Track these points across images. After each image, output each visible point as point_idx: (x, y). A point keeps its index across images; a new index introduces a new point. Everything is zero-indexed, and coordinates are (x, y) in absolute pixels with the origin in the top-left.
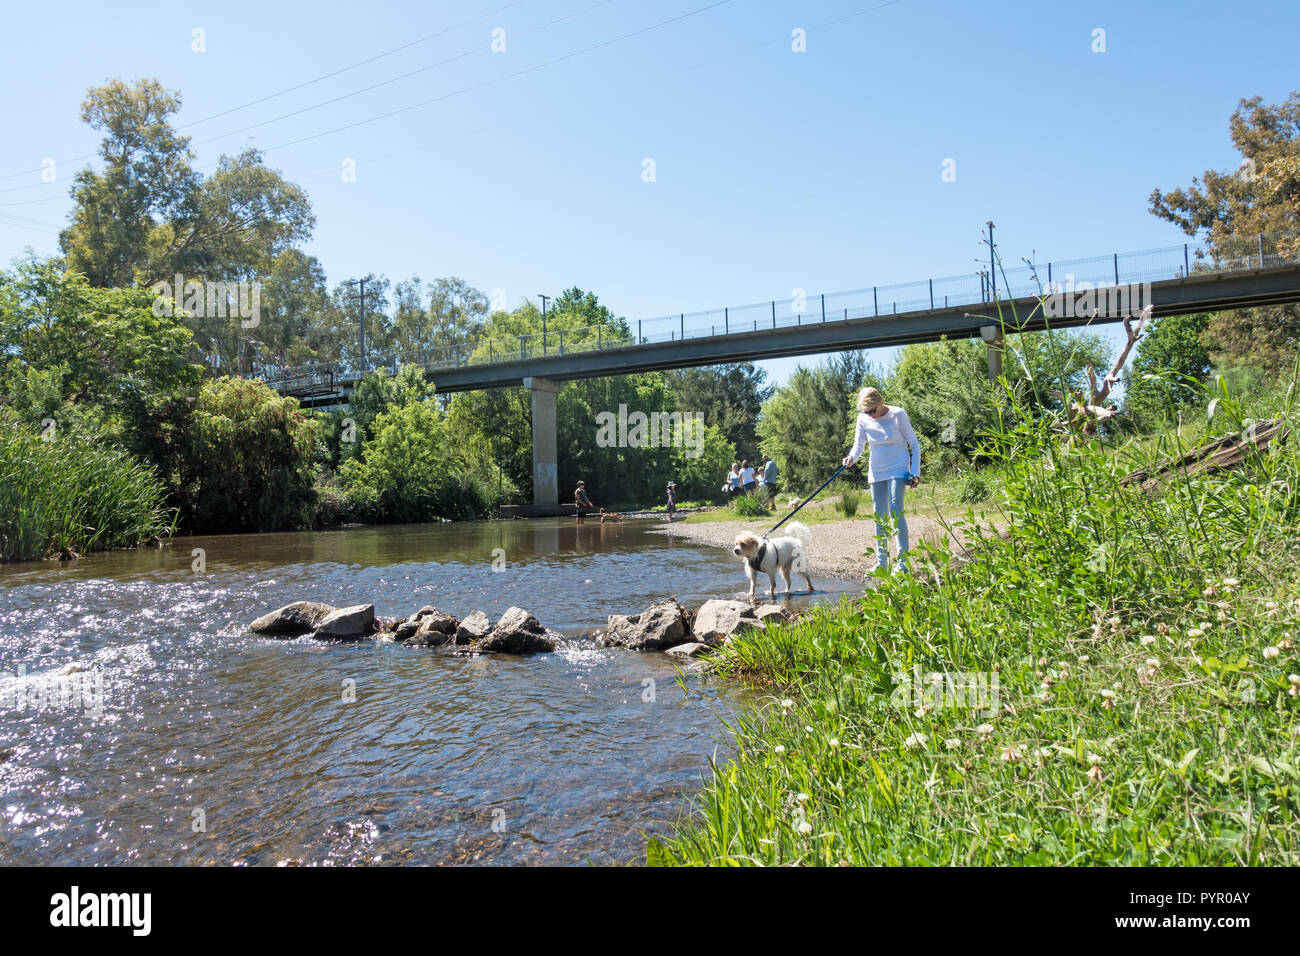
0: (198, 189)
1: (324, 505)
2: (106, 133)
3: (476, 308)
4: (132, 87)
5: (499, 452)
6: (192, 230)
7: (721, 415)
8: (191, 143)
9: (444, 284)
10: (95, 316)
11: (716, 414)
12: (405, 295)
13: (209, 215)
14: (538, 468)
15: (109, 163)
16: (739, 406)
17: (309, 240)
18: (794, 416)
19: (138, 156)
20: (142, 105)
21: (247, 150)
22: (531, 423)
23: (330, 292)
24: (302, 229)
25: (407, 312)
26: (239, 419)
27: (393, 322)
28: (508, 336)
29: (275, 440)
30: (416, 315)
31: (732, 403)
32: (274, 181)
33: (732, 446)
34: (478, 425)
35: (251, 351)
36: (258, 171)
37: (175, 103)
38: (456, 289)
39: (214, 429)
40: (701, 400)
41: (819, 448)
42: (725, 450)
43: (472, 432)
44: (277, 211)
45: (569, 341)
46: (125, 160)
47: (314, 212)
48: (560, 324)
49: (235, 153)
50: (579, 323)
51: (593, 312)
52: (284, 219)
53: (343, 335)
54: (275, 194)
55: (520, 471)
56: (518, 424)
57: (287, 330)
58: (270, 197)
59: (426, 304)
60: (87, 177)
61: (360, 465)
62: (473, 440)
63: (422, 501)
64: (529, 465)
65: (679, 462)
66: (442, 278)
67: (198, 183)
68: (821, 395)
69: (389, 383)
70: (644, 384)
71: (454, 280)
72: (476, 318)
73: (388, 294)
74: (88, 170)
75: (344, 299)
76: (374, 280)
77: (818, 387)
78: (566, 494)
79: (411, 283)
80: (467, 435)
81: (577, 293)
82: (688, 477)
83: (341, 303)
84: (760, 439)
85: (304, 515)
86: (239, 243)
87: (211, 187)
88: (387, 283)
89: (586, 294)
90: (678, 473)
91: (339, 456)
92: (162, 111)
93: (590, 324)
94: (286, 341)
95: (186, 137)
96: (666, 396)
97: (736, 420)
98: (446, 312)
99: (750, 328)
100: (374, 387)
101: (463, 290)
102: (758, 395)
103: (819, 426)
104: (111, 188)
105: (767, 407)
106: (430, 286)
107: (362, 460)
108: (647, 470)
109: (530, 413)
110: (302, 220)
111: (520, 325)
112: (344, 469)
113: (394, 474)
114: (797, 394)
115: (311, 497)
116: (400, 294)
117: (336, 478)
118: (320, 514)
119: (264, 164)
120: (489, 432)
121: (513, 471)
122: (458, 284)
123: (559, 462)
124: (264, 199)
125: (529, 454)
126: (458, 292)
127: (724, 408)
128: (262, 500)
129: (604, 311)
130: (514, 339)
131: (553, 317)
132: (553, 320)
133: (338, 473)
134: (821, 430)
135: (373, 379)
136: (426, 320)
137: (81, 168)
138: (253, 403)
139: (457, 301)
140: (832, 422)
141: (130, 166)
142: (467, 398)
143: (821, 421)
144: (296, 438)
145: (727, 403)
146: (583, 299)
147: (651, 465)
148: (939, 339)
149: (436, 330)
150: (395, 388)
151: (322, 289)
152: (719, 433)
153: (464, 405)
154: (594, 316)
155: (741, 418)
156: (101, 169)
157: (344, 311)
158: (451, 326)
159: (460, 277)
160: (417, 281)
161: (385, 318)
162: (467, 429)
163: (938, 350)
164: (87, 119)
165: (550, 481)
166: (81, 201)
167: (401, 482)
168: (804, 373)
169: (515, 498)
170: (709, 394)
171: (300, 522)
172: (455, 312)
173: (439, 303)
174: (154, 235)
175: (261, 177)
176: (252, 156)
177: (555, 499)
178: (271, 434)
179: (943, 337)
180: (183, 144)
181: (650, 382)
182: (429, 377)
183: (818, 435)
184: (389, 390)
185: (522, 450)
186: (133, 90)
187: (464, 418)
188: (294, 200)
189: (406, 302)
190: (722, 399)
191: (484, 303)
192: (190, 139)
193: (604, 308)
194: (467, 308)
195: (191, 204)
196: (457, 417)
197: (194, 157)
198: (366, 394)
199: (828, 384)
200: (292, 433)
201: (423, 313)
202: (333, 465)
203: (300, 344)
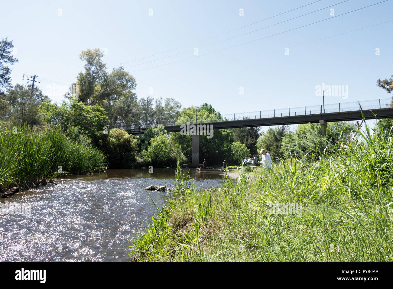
0: (107, 77)
1: (137, 162)
2: (86, 62)
3: (178, 107)
4: (92, 50)
5: (183, 149)
6: (105, 88)
7: (247, 140)
8: (106, 65)
9: (169, 100)
10: (86, 113)
11: (246, 140)
12: (158, 102)
13: (110, 83)
14: (194, 154)
15: (86, 70)
16: (253, 138)
17: (135, 90)
18: (267, 142)
19: (93, 68)
20: (94, 55)
21: (120, 66)
22: (192, 141)
23: (138, 102)
24: (133, 87)
25: (158, 107)
26: (118, 140)
27: (154, 110)
28: (187, 117)
29: (127, 145)
30: (161, 108)
31: (250, 137)
32: (127, 75)
33: (249, 150)
34: (177, 141)
35: (116, 117)
36: (123, 72)
37: (103, 54)
38: (172, 101)
39: (113, 142)
40: (242, 135)
41: (274, 152)
42: (247, 151)
43: (176, 143)
44: (127, 82)
45: (203, 119)
46: (90, 69)
47: (136, 83)
48: (201, 114)
49: (117, 67)
50: (206, 114)
51: (210, 110)
52: (129, 84)
53: (141, 113)
54: (127, 78)
55: (188, 154)
56: (189, 141)
57: (127, 113)
58: (125, 79)
59: (163, 105)
60: (81, 74)
61: (147, 152)
62: (176, 145)
63: (162, 162)
64: (191, 153)
65: (233, 154)
66: (168, 98)
67: (107, 75)
68: (275, 136)
69: (155, 130)
70: (224, 131)
71: (171, 99)
72: (177, 110)
73: (153, 102)
74: (81, 72)
75: (141, 103)
76: (150, 98)
77: (274, 134)
78: (201, 161)
79: (160, 99)
80: (174, 144)
81: (206, 105)
82: (236, 159)
83: (140, 105)
84: (257, 148)
85: (132, 165)
86: (117, 91)
87: (111, 76)
88: (153, 99)
89: (209, 105)
90: (233, 157)
91: (141, 149)
92: (99, 56)
93: (210, 114)
94: (126, 116)
95: (105, 64)
96: (230, 135)
97: (252, 142)
98: (169, 107)
99: (254, 118)
100: (151, 131)
101: (174, 102)
102: (258, 135)
103: (274, 146)
104: (86, 77)
105: (260, 139)
106: (165, 100)
107: (147, 151)
108: (224, 156)
109: (192, 138)
110: (133, 85)
111: (190, 114)
112: (143, 153)
113: (155, 155)
114: (269, 136)
115: (135, 160)
116: (157, 102)
117: (140, 155)
118: (136, 165)
119: (124, 70)
120: (180, 143)
121: (186, 154)
122: (172, 100)
123: (199, 153)
124: (124, 79)
125: (191, 150)
126: (173, 102)
127: (248, 138)
128: (123, 161)
129: (214, 110)
130: (188, 118)
131: (199, 111)
132: (199, 112)
133: (141, 154)
134: (275, 146)
135: (150, 128)
136: (164, 110)
137: (80, 72)
138: (122, 136)
139: (172, 104)
140: (278, 144)
141: (91, 71)
142: (175, 134)
143: (275, 144)
144: (132, 145)
145: (249, 137)
146: (208, 106)
147: (226, 154)
148: (308, 123)
149: (166, 112)
150: (156, 131)
151: (136, 101)
152: (245, 146)
153: (174, 136)
154: (211, 111)
155: (252, 141)
156: (84, 72)
157: (141, 107)
158: (170, 111)
159: (173, 98)
160: (161, 99)
161: (152, 109)
162: (174, 142)
163: (308, 126)
164: (81, 59)
165: (197, 158)
166: (79, 80)
167: (157, 157)
168: (271, 130)
169: (187, 162)
170: (244, 134)
171: (131, 166)
172: (172, 108)
173: (167, 105)
174: (96, 88)
175: (123, 74)
176: (121, 68)
177: (198, 163)
178: (126, 144)
179: (309, 123)
180: (105, 65)
181: (226, 131)
182: (165, 128)
183: (274, 148)
184: (155, 132)
185: (189, 149)
186: (93, 51)
187: (174, 139)
188: (131, 79)
189: (158, 104)
190: (248, 135)
191: (180, 105)
192: (106, 64)
193: (214, 109)
194: (175, 107)
195: (105, 80)
196: (172, 139)
197: (107, 68)
198: (148, 133)
199: (278, 133)
200: (131, 144)
201: (163, 108)
202: (139, 151)
203: (130, 116)
